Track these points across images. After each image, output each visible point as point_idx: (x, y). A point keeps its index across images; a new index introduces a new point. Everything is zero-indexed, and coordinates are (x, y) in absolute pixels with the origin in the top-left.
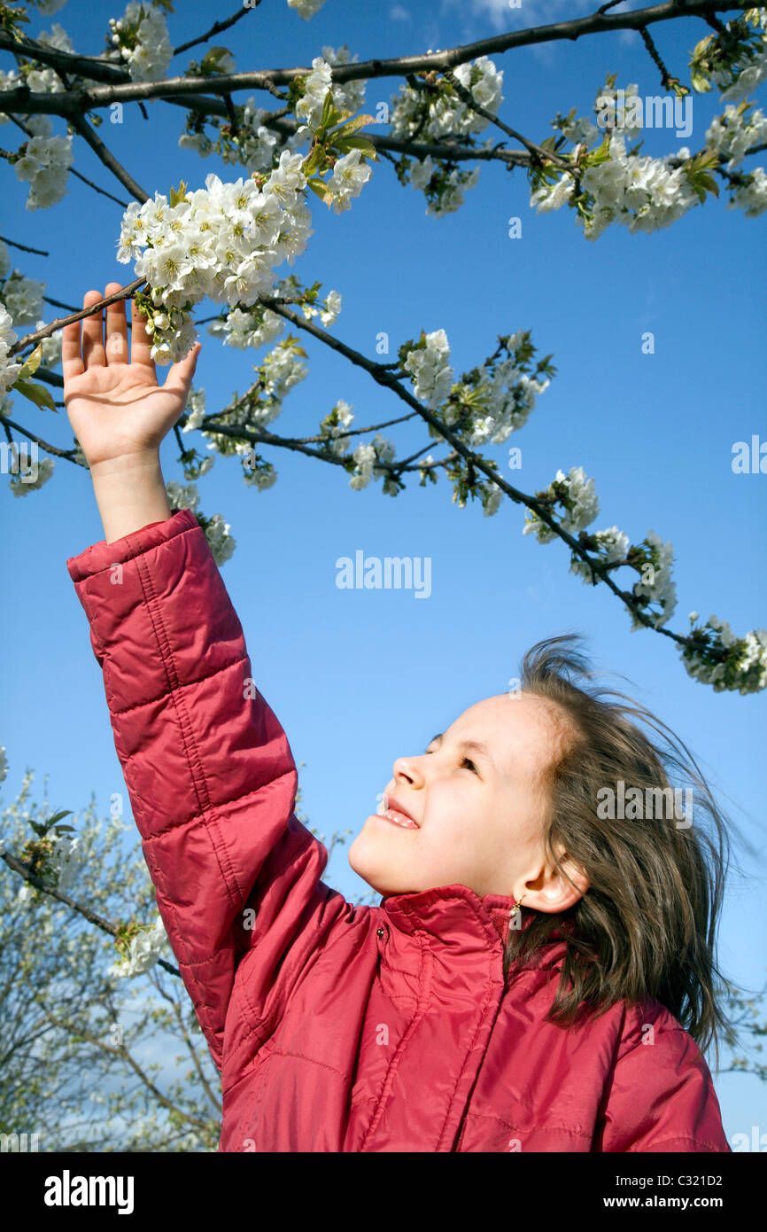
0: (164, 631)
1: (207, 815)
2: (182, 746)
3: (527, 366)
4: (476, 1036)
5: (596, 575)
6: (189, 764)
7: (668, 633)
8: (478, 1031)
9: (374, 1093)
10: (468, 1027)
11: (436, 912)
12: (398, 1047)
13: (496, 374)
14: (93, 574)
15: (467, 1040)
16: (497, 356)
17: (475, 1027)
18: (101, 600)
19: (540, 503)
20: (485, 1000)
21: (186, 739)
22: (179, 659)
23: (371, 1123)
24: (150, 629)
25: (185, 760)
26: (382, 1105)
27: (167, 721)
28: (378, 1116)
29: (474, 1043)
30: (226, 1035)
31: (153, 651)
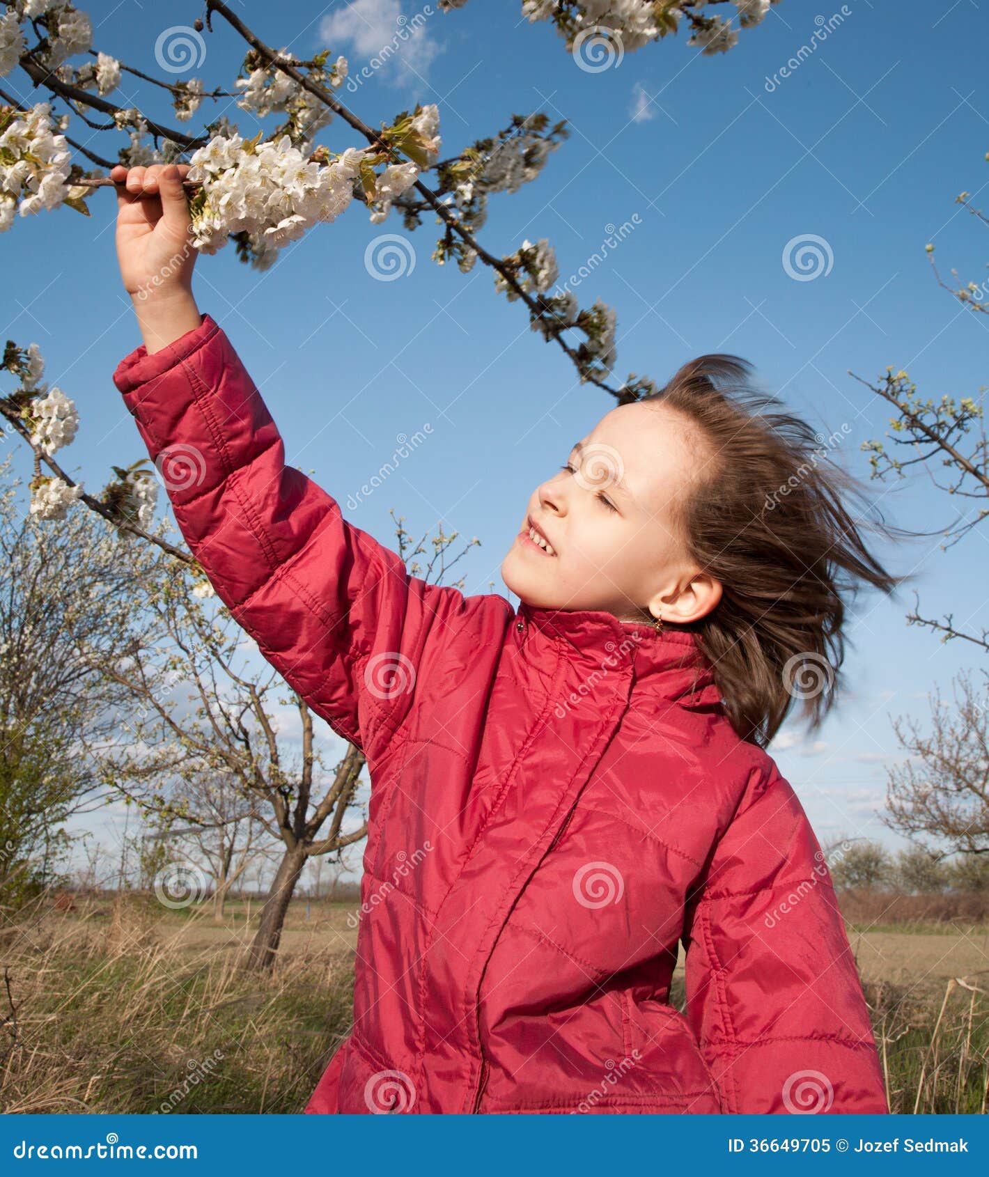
0: (216, 425)
1: (278, 572)
2: (245, 521)
3: (539, 133)
4: (595, 744)
5: (550, 333)
6: (256, 534)
7: (605, 388)
8: (597, 741)
9: (500, 781)
10: (589, 733)
11: (583, 630)
12: (525, 743)
13: (506, 147)
14: (144, 383)
15: (586, 745)
16: (509, 131)
17: (595, 735)
18: (154, 406)
19: (507, 266)
20: (608, 714)
21: (249, 513)
22: (232, 447)
23: (493, 806)
24: (204, 424)
25: (250, 532)
26: (506, 792)
27: (227, 502)
28: (501, 802)
29: (592, 749)
30: (361, 732)
31: (209, 444)
